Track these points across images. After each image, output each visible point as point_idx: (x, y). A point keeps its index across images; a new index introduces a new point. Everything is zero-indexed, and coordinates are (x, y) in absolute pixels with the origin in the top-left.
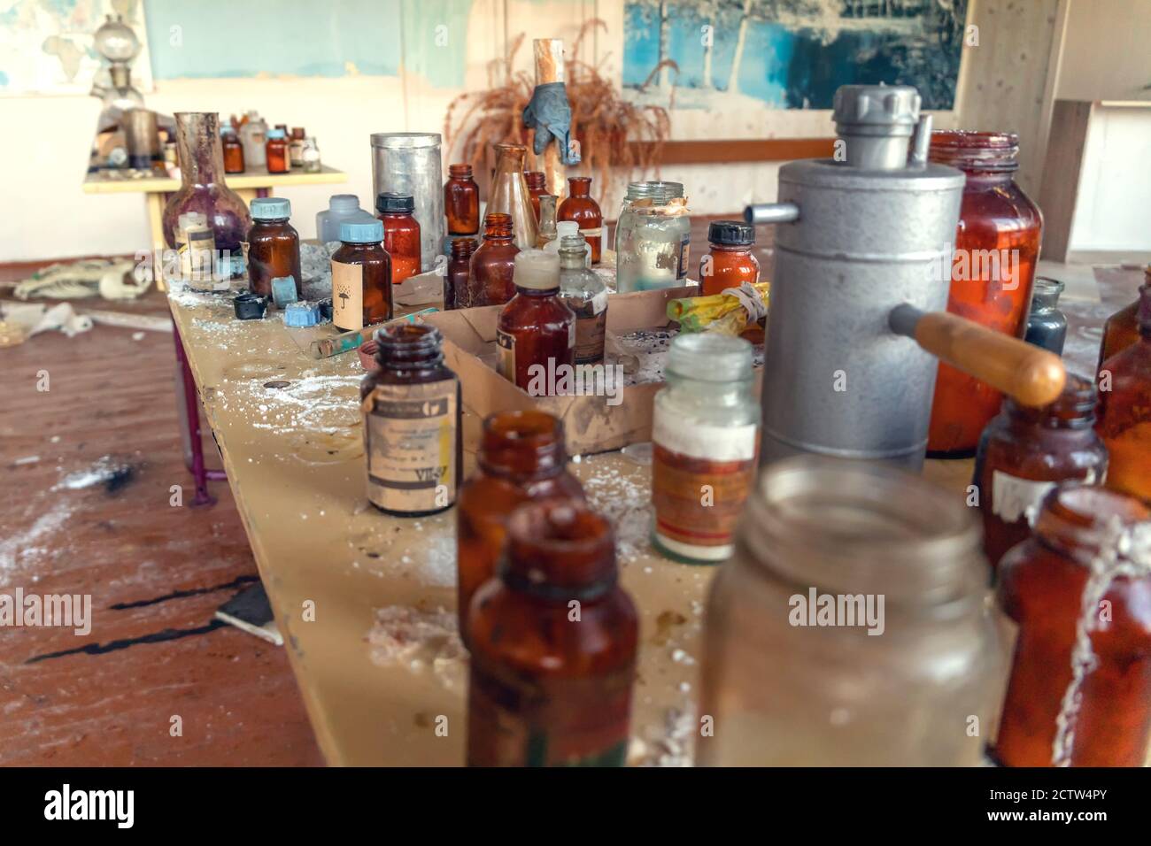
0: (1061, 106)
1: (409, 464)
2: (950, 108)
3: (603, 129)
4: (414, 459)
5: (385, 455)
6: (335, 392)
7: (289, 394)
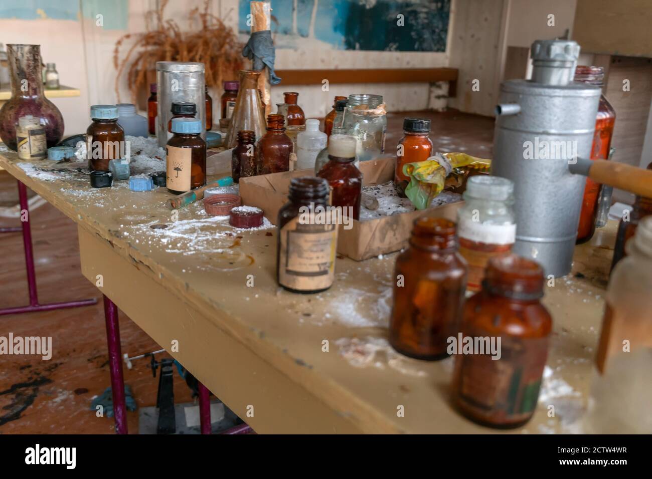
0: (512, 51)
1: (315, 261)
2: (444, 51)
3: (228, 61)
4: (318, 258)
5: (300, 256)
6: (203, 229)
7: (173, 232)
